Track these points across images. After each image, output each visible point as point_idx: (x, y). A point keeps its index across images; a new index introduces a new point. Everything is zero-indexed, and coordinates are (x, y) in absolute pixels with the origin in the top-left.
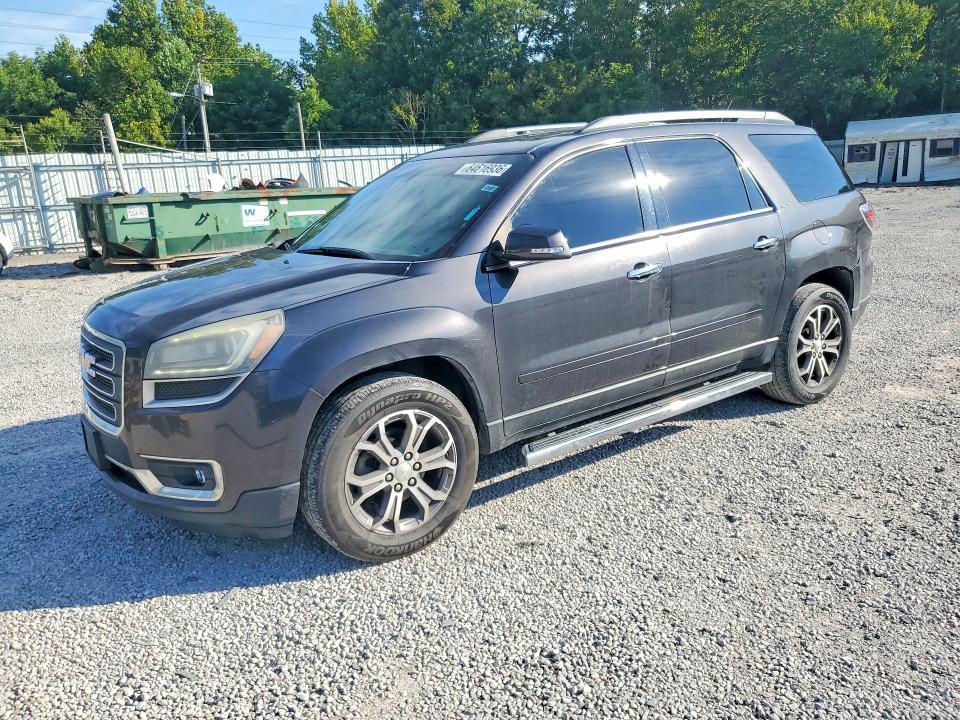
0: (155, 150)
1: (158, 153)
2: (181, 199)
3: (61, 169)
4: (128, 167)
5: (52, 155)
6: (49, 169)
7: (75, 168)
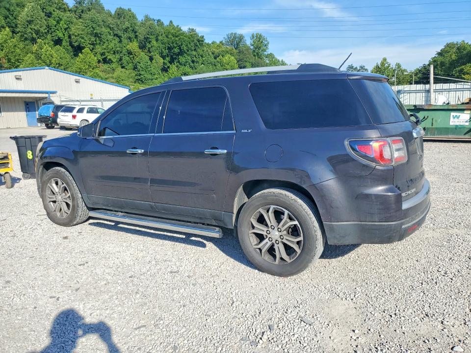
0: (461, 82)
1: (463, 83)
2: (413, 108)
3: (410, 92)
4: (436, 91)
5: (407, 86)
6: (405, 92)
7: (416, 92)
